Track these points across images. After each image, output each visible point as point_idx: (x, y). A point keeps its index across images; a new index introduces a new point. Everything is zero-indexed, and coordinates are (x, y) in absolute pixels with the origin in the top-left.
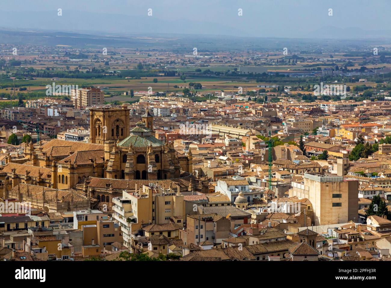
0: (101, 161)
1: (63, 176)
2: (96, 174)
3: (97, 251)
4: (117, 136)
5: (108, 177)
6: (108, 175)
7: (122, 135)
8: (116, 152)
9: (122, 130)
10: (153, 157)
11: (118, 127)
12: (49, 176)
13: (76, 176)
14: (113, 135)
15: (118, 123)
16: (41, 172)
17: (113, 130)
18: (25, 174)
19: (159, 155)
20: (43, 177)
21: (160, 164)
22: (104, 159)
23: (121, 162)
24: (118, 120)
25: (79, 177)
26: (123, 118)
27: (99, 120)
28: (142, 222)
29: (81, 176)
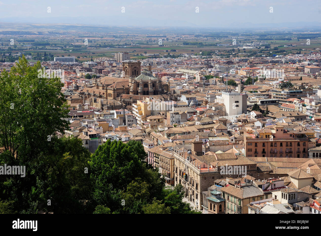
0: (128, 87)
1: (110, 93)
2: (125, 93)
3: (125, 128)
4: (135, 74)
5: (131, 94)
6: (131, 93)
7: (137, 74)
8: (135, 82)
9: (137, 72)
10: (152, 84)
11: (135, 70)
12: (104, 94)
13: (116, 93)
14: (133, 74)
15: (135, 69)
16: (100, 92)
17: (133, 72)
18: (93, 92)
19: (154, 83)
20: (101, 94)
21: (154, 88)
22: (129, 85)
23: (136, 87)
24: (135, 68)
25: (117, 94)
26: (138, 66)
27: (127, 68)
28: (146, 115)
29: (118, 93)
